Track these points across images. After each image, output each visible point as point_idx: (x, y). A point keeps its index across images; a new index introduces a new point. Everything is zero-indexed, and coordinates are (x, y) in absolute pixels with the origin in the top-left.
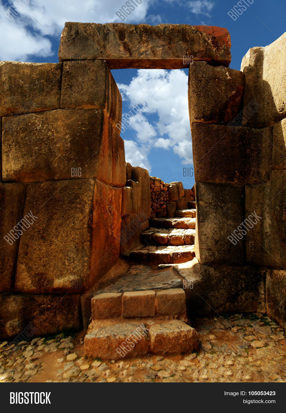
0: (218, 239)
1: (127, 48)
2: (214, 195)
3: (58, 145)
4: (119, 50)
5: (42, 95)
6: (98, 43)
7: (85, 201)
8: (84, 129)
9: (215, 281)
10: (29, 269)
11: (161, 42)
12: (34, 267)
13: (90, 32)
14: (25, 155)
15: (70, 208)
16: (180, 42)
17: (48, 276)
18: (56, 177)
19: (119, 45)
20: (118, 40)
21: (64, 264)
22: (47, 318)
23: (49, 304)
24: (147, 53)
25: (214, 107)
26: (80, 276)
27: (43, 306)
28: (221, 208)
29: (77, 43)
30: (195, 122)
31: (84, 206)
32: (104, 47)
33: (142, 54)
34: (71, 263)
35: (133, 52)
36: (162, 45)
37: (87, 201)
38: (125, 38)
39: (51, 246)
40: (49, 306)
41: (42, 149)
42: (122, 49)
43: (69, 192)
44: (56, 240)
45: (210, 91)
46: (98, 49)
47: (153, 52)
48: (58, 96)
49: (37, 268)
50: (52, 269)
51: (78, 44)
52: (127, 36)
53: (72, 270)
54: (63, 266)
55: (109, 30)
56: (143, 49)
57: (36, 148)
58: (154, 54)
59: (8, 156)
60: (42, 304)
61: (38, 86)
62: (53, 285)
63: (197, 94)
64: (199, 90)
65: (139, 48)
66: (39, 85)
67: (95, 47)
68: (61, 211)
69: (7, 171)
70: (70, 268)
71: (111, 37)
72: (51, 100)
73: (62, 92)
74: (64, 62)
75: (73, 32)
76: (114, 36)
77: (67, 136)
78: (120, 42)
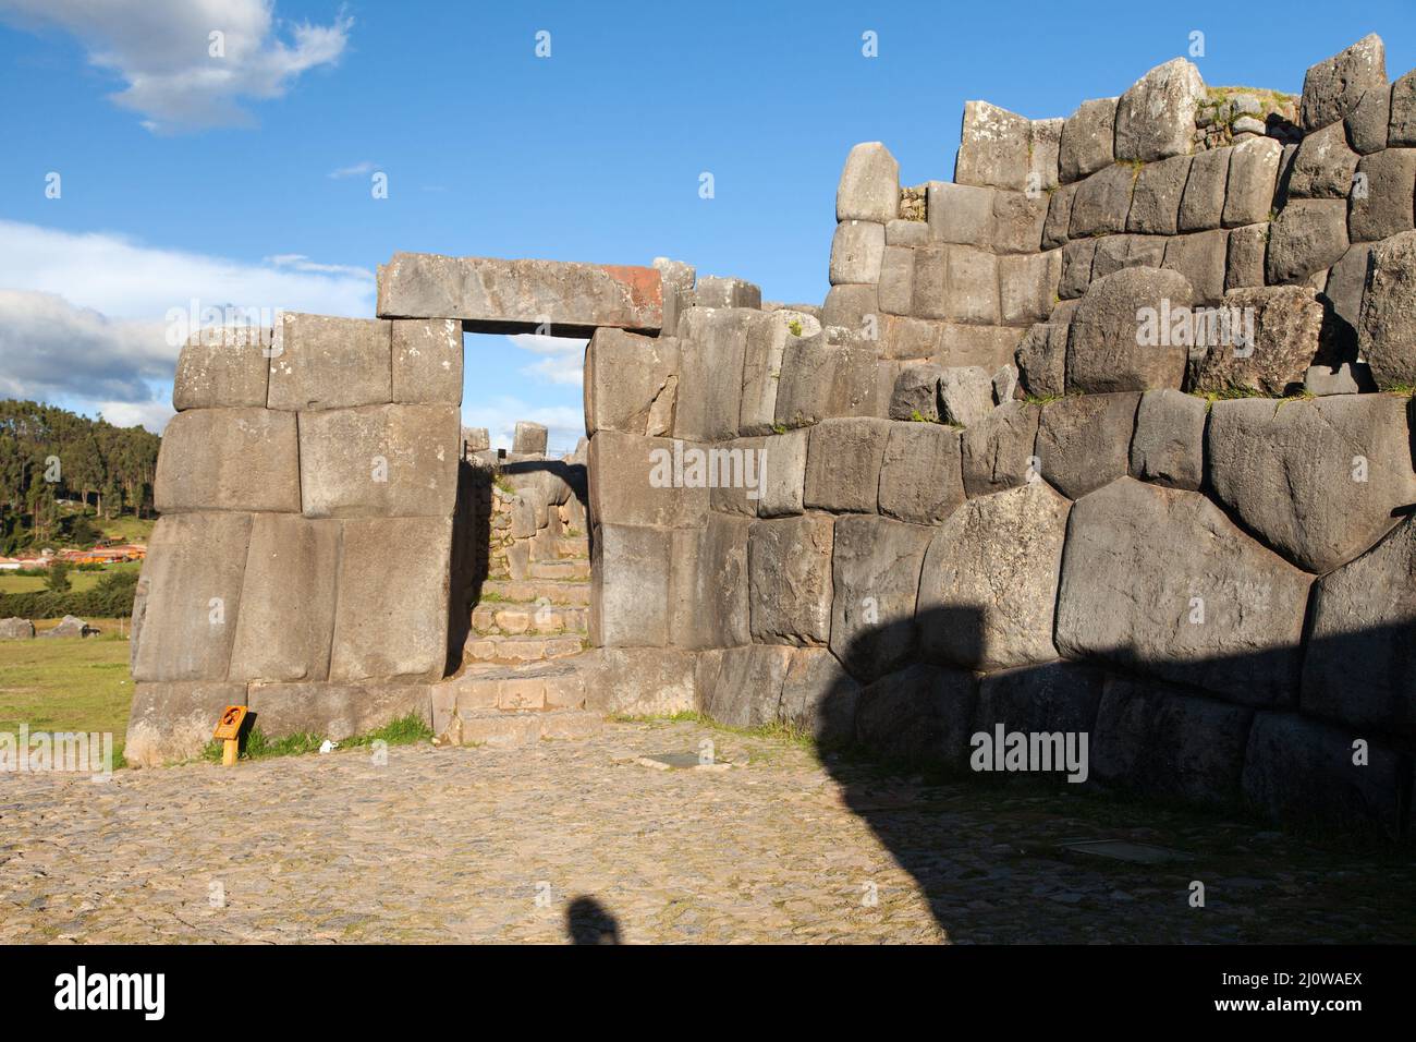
1: (498, 303)
2: (626, 544)
4: (485, 306)
5: (364, 380)
6: (451, 290)
7: (440, 550)
9: (623, 668)
10: (357, 649)
11: (552, 294)
12: (365, 646)
14: (345, 478)
15: (417, 560)
16: (582, 296)
17: (388, 658)
19: (485, 296)
20: (483, 288)
21: (411, 640)
22: (384, 719)
23: (387, 699)
24: (529, 311)
27: (378, 701)
28: (636, 563)
29: (416, 289)
30: (601, 430)
31: (437, 557)
32: (461, 299)
33: (520, 313)
34: (421, 639)
35: (507, 308)
38: (493, 285)
39: (391, 614)
42: (488, 302)
43: (415, 536)
44: (399, 607)
46: (449, 302)
47: (538, 309)
48: (389, 382)
49: (370, 647)
50: (393, 647)
51: (417, 291)
53: (423, 649)
54: (410, 643)
55: (467, 271)
56: (521, 306)
58: (540, 314)
59: (314, 478)
61: (355, 363)
62: (396, 669)
65: (516, 303)
66: (356, 360)
67: (445, 297)
68: (405, 563)
69: (314, 501)
70: (421, 647)
71: (470, 281)
72: (378, 388)
73: (395, 375)
74: (395, 321)
75: (409, 271)
76: (477, 280)
77: (410, 451)
78: (486, 291)
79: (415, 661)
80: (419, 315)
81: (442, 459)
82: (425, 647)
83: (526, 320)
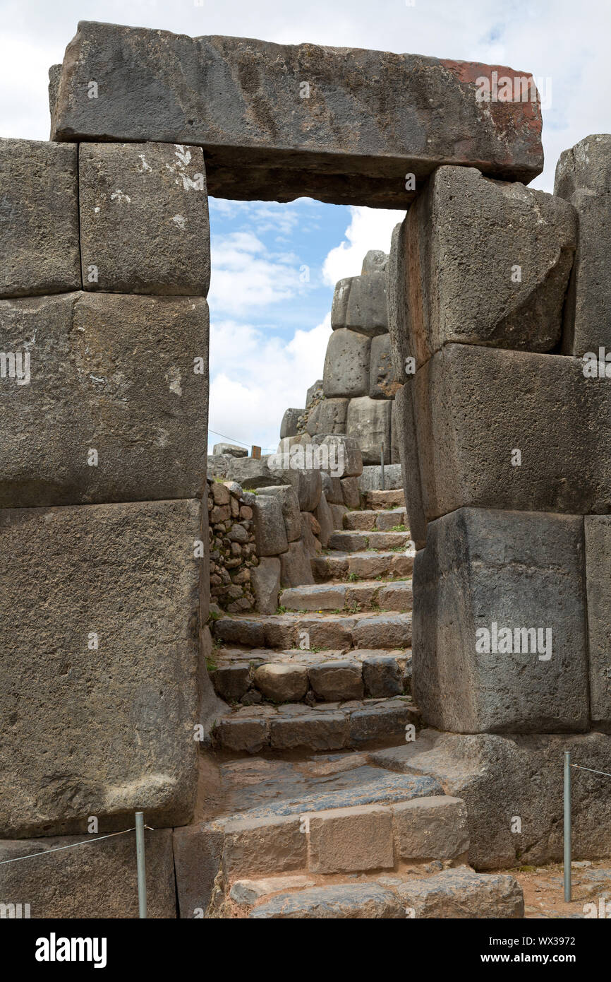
0: (524, 663)
1: (267, 119)
2: (510, 543)
3: (91, 402)
4: (243, 121)
5: (28, 247)
6: (182, 91)
7: (178, 564)
8: (162, 355)
10: (25, 765)
11: (359, 105)
12: (40, 759)
13: (158, 59)
15: (138, 585)
16: (410, 110)
17: (85, 782)
18: (88, 495)
19: (242, 105)
20: (239, 90)
21: (131, 743)
23: (86, 863)
24: (321, 134)
25: (505, 303)
26: (177, 775)
27: (68, 868)
28: (531, 577)
29: (119, 88)
30: (454, 342)
31: (175, 577)
32: (200, 108)
33: (306, 136)
34: (151, 740)
35: (283, 127)
36: (362, 114)
37: (183, 563)
38: (257, 86)
39: (89, 692)
40: (86, 868)
41: (46, 412)
42: (249, 115)
43: (131, 539)
44: (105, 676)
45: (493, 256)
46: (181, 113)
47: (337, 131)
48: (74, 252)
49: (49, 761)
50: (96, 759)
51: (122, 91)
52: (262, 82)
53: (154, 759)
54: (130, 749)
55: (212, 58)
56: (307, 124)
57: (27, 409)
58: (340, 140)
60: (66, 865)
61: (11, 217)
62: (102, 804)
63: (460, 264)
64: (466, 253)
65: (298, 119)
66: (13, 211)
67: (171, 104)
68: (113, 593)
70: (150, 755)
71: (217, 78)
72: (54, 263)
73: (86, 238)
74: (83, 145)
75: (106, 56)
76: (228, 75)
77: (119, 376)
78: (244, 96)
79: (142, 783)
80: (127, 135)
81: (178, 392)
82: (159, 755)
83: (317, 149)
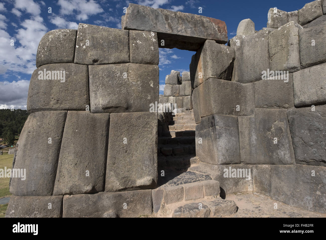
0: (228, 149)
1: (170, 27)
2: (224, 122)
3: (133, 88)
4: (165, 27)
5: (118, 52)
6: (152, 20)
7: (153, 127)
8: (149, 78)
10: (117, 175)
11: (190, 26)
12: (121, 173)
13: (147, 13)
14: (110, 94)
15: (144, 131)
16: (201, 27)
17: (132, 179)
18: (132, 110)
19: (165, 24)
20: (165, 21)
21: (142, 169)
22: (131, 208)
23: (132, 198)
24: (182, 31)
25: (222, 69)
26: (153, 177)
27: (128, 199)
28: (229, 130)
29: (138, 18)
30: (211, 78)
31: (152, 130)
32: (156, 24)
33: (179, 32)
34: (147, 168)
35: (174, 29)
36: (191, 27)
37: (154, 126)
38: (169, 20)
39: (132, 157)
40: (132, 199)
41: (122, 90)
42: (167, 26)
43: (142, 121)
44: (136, 153)
45: (219, 59)
46: (152, 25)
47: (186, 31)
48: (128, 54)
49: (123, 174)
50: (134, 173)
51: (139, 19)
52: (170, 19)
53: (148, 173)
54: (142, 171)
55: (158, 13)
56: (179, 29)
57: (118, 89)
58: (186, 33)
59: (96, 94)
60: (127, 199)
61: (114, 45)
62: (136, 184)
63: (212, 61)
64: (213, 58)
65: (177, 28)
66: (114, 44)
67: (150, 23)
68: (138, 133)
69: (96, 105)
70: (147, 172)
71: (160, 18)
72: (124, 56)
73: (131, 51)
74: (130, 30)
75: (135, 11)
76: (162, 17)
77: (139, 83)
78: (166, 22)
79: (145, 179)
80: (140, 29)
81: (153, 86)
82: (149, 172)
83: (181, 34)
